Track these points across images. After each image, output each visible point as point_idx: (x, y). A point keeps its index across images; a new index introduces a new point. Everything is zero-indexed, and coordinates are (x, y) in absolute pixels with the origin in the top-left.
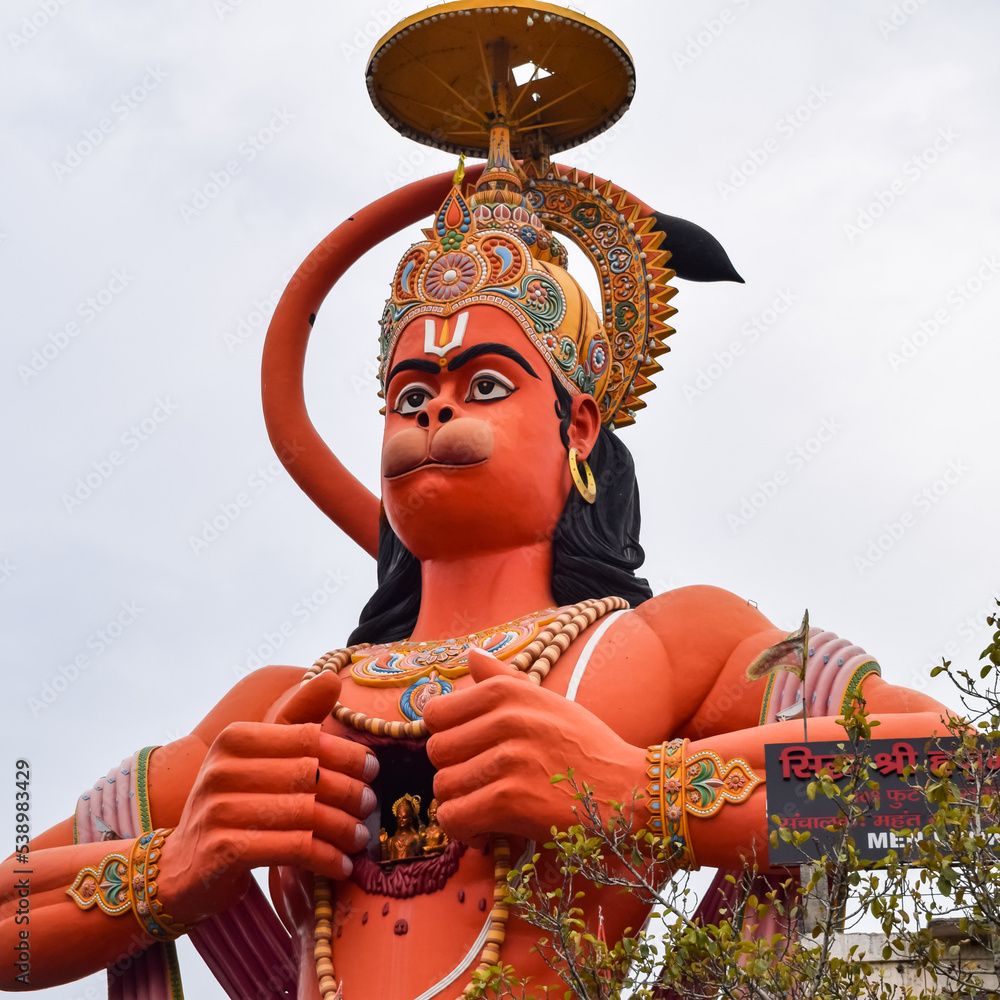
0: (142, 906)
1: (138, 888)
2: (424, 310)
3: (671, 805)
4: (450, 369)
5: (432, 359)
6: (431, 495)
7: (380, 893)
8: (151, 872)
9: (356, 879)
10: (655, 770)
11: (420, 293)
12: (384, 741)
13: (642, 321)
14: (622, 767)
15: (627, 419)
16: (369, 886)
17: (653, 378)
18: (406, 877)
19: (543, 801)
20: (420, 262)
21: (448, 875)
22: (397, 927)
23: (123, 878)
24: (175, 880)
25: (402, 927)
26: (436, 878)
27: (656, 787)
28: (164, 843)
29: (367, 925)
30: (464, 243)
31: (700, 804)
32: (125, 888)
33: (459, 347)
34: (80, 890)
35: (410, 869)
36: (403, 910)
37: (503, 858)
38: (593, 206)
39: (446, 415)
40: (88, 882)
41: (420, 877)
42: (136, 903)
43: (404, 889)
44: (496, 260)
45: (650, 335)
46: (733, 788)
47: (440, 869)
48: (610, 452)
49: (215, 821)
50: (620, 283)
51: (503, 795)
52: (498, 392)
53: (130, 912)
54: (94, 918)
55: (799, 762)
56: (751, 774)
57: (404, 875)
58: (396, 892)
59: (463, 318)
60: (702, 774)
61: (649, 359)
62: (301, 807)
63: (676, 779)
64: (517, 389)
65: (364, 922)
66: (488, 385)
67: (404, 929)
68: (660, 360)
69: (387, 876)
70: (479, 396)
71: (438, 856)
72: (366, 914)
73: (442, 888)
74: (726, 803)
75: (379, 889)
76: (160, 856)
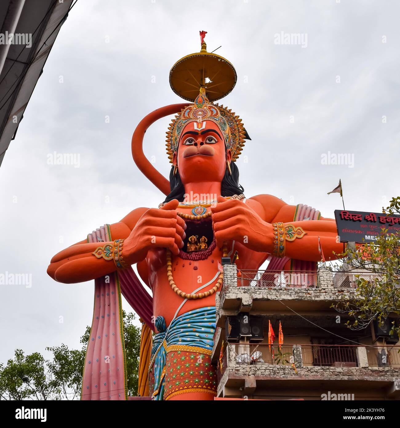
0: (116, 258)
1: (116, 253)
2: (193, 120)
3: (281, 237)
4: (201, 134)
5: (196, 131)
6: (199, 163)
7: (188, 259)
8: (120, 249)
9: (180, 256)
10: (276, 228)
11: (191, 116)
12: (188, 220)
13: (238, 138)
14: (267, 227)
15: (235, 160)
16: (184, 257)
17: (241, 152)
18: (196, 255)
19: (248, 232)
20: (191, 110)
21: (209, 255)
22: (194, 268)
23: (111, 250)
24: (130, 250)
25: (196, 268)
26: (205, 256)
27: (276, 233)
28: (123, 242)
29: (184, 267)
30: (203, 107)
31: (289, 237)
32: (112, 253)
33: (204, 129)
34: (98, 252)
35: (197, 253)
36: (196, 264)
37: (225, 251)
38: (224, 112)
39: (202, 144)
40: (100, 251)
41: (201, 255)
42: (114, 257)
43: (196, 258)
44: (212, 112)
45: (240, 141)
46: (298, 234)
47: (207, 253)
48: (233, 166)
49: (146, 233)
50: (231, 129)
51: (238, 229)
52: (213, 142)
53: (113, 259)
54: (101, 261)
55: (346, 215)
56: (303, 232)
57: (195, 255)
58: (194, 259)
59: (204, 123)
60: (289, 230)
61: (240, 147)
62: (172, 231)
63: (282, 231)
64: (218, 142)
65: (183, 267)
66: (210, 140)
67: (197, 268)
68: (242, 148)
69: (190, 255)
70: (208, 142)
71: (206, 250)
72: (184, 265)
73: (207, 259)
74: (297, 238)
75: (187, 258)
76: (123, 245)
